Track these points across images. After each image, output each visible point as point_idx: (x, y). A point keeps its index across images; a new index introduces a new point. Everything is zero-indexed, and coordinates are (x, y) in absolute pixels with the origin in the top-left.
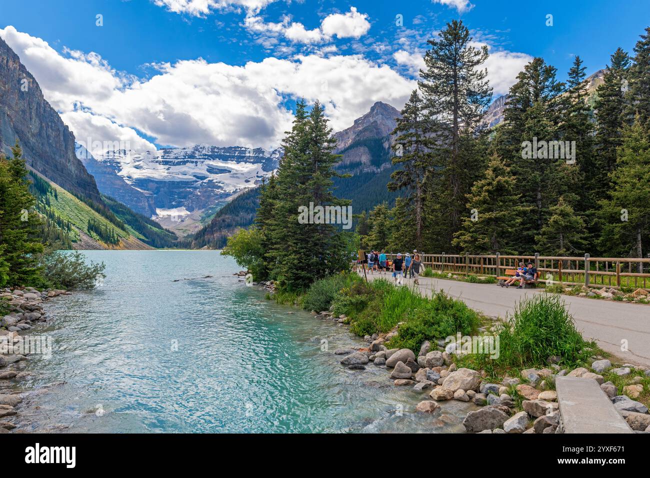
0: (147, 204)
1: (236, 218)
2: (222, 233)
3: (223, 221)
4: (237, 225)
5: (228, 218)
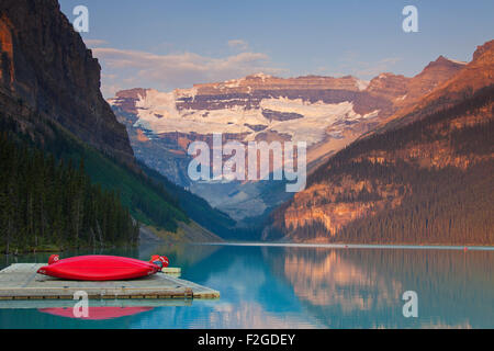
1: (336, 188)
2: (314, 214)
3: (316, 194)
4: (338, 201)
5: (322, 189)
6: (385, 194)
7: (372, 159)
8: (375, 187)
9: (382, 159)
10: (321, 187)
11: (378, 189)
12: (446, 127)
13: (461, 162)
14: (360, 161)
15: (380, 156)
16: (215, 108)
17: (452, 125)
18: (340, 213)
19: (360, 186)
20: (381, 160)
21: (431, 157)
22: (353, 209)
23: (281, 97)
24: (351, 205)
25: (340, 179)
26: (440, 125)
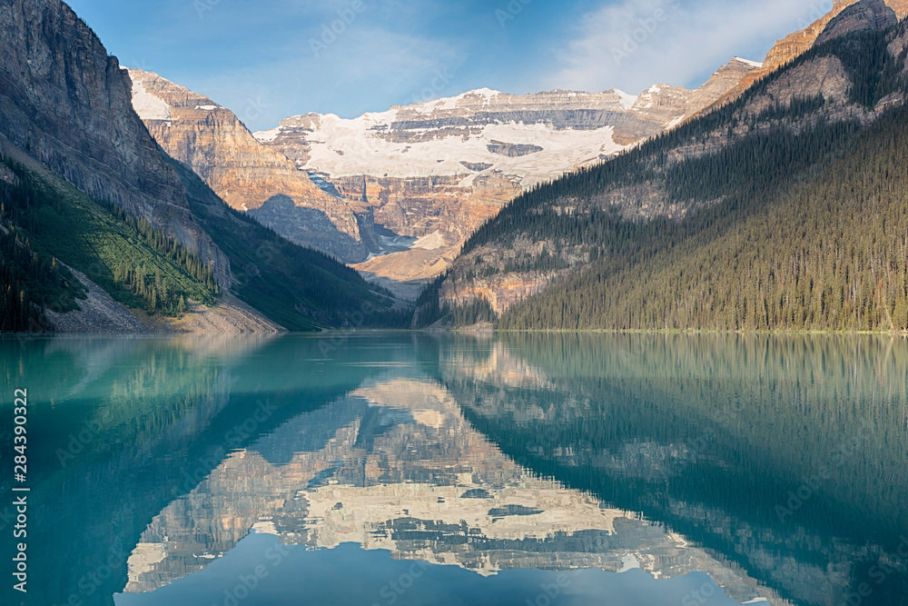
1: (506, 252)
2: (477, 290)
3: (479, 260)
4: (508, 269)
5: (489, 253)
6: (572, 259)
7: (558, 210)
8: (559, 248)
9: (572, 208)
10: (486, 250)
11: (564, 253)
12: (661, 161)
13: (677, 211)
14: (540, 212)
15: (568, 204)
16: (418, 139)
17: (670, 157)
18: (510, 288)
19: (540, 247)
20: (570, 210)
21: (639, 204)
22: (528, 280)
23: (513, 122)
24: (525, 275)
25: (513, 238)
26: (654, 158)
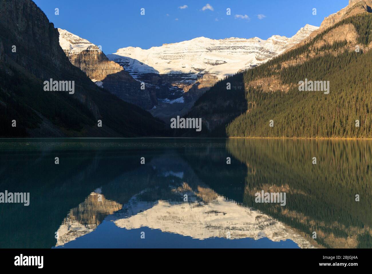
0: (149, 95)
1: (213, 105)
3: (202, 108)
4: (214, 112)
8: (235, 103)
10: (205, 104)
12: (279, 67)
13: (285, 88)
17: (282, 65)
18: (215, 120)
19: (227, 103)
21: (269, 85)
24: (221, 115)
25: (216, 99)
26: (276, 66)
